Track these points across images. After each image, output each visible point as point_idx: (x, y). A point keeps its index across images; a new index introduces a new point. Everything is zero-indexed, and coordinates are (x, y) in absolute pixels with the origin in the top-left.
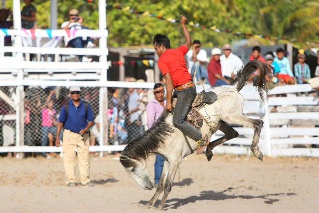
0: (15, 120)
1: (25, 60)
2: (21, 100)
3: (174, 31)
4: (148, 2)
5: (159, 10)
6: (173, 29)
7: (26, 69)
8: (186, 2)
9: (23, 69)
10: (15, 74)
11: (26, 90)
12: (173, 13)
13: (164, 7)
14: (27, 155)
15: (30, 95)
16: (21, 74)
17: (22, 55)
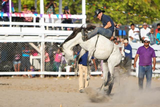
0: (40, 59)
1: (46, 29)
2: (43, 49)
3: (124, 16)
4: (112, 1)
5: (116, 5)
6: (123, 15)
7: (46, 34)
8: (130, 2)
9: (45, 34)
10: (41, 36)
11: (46, 44)
12: (124, 7)
13: (120, 4)
14: (46, 76)
15: (48, 47)
16: (43, 36)
17: (44, 27)
